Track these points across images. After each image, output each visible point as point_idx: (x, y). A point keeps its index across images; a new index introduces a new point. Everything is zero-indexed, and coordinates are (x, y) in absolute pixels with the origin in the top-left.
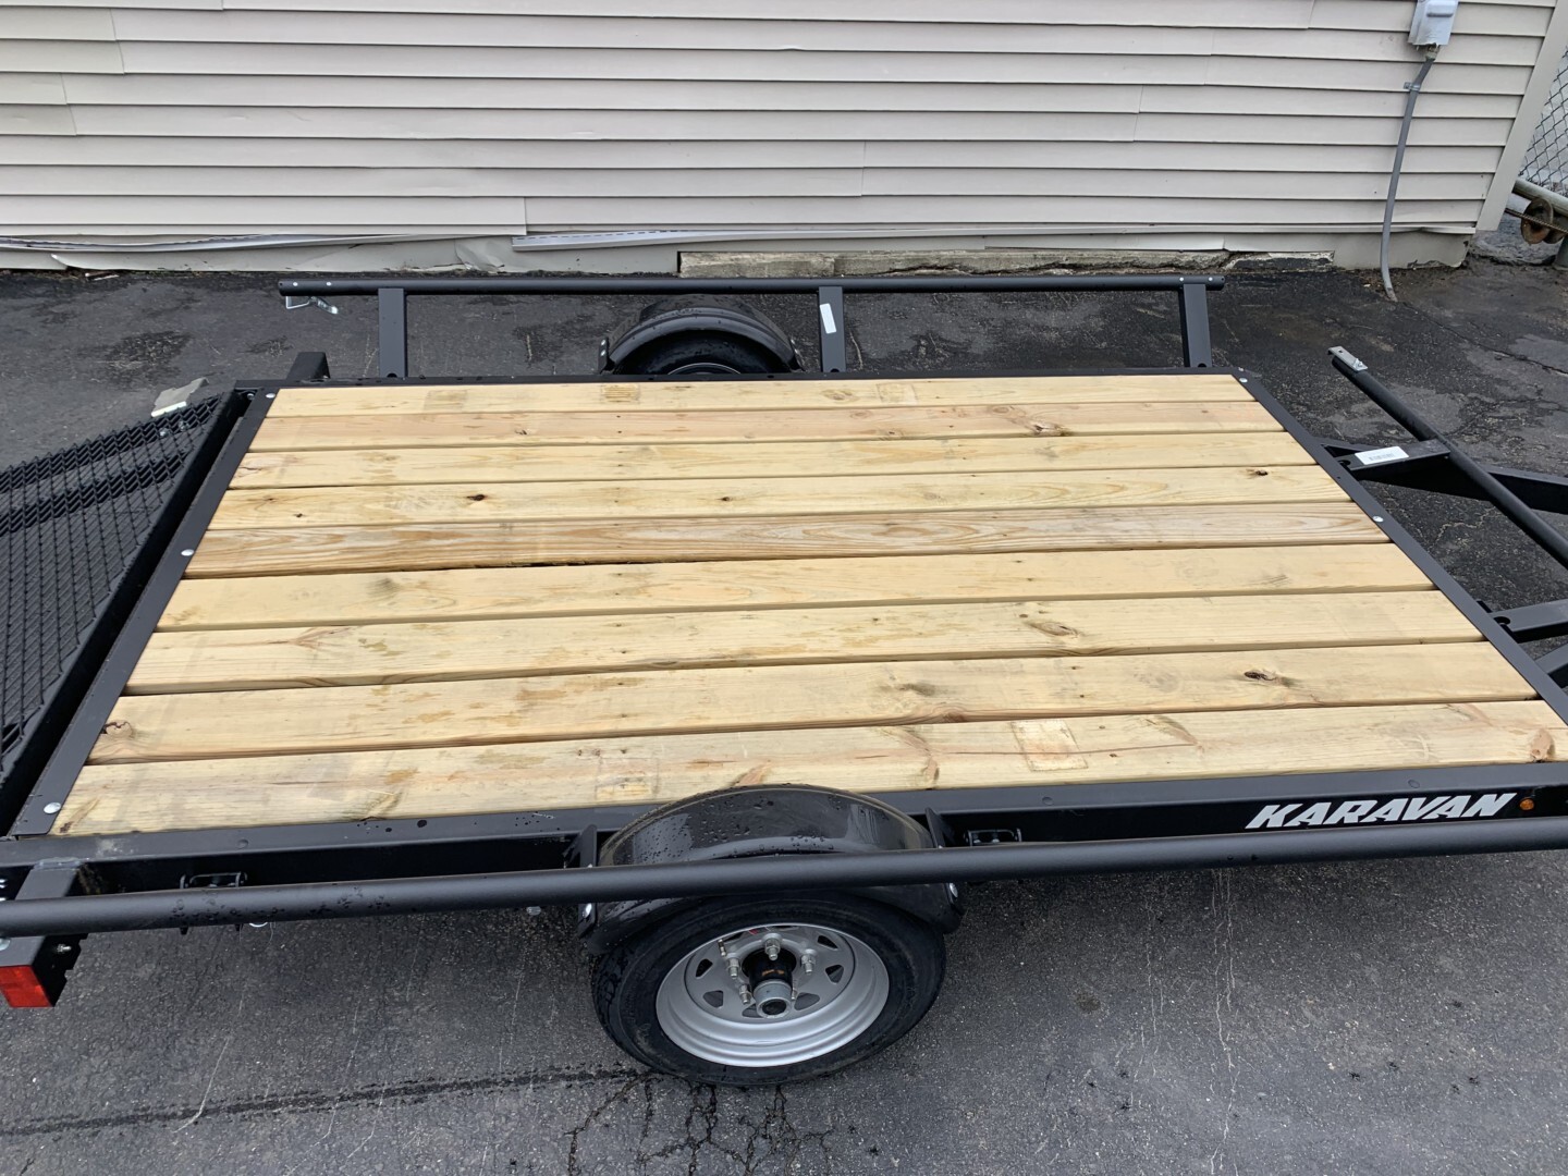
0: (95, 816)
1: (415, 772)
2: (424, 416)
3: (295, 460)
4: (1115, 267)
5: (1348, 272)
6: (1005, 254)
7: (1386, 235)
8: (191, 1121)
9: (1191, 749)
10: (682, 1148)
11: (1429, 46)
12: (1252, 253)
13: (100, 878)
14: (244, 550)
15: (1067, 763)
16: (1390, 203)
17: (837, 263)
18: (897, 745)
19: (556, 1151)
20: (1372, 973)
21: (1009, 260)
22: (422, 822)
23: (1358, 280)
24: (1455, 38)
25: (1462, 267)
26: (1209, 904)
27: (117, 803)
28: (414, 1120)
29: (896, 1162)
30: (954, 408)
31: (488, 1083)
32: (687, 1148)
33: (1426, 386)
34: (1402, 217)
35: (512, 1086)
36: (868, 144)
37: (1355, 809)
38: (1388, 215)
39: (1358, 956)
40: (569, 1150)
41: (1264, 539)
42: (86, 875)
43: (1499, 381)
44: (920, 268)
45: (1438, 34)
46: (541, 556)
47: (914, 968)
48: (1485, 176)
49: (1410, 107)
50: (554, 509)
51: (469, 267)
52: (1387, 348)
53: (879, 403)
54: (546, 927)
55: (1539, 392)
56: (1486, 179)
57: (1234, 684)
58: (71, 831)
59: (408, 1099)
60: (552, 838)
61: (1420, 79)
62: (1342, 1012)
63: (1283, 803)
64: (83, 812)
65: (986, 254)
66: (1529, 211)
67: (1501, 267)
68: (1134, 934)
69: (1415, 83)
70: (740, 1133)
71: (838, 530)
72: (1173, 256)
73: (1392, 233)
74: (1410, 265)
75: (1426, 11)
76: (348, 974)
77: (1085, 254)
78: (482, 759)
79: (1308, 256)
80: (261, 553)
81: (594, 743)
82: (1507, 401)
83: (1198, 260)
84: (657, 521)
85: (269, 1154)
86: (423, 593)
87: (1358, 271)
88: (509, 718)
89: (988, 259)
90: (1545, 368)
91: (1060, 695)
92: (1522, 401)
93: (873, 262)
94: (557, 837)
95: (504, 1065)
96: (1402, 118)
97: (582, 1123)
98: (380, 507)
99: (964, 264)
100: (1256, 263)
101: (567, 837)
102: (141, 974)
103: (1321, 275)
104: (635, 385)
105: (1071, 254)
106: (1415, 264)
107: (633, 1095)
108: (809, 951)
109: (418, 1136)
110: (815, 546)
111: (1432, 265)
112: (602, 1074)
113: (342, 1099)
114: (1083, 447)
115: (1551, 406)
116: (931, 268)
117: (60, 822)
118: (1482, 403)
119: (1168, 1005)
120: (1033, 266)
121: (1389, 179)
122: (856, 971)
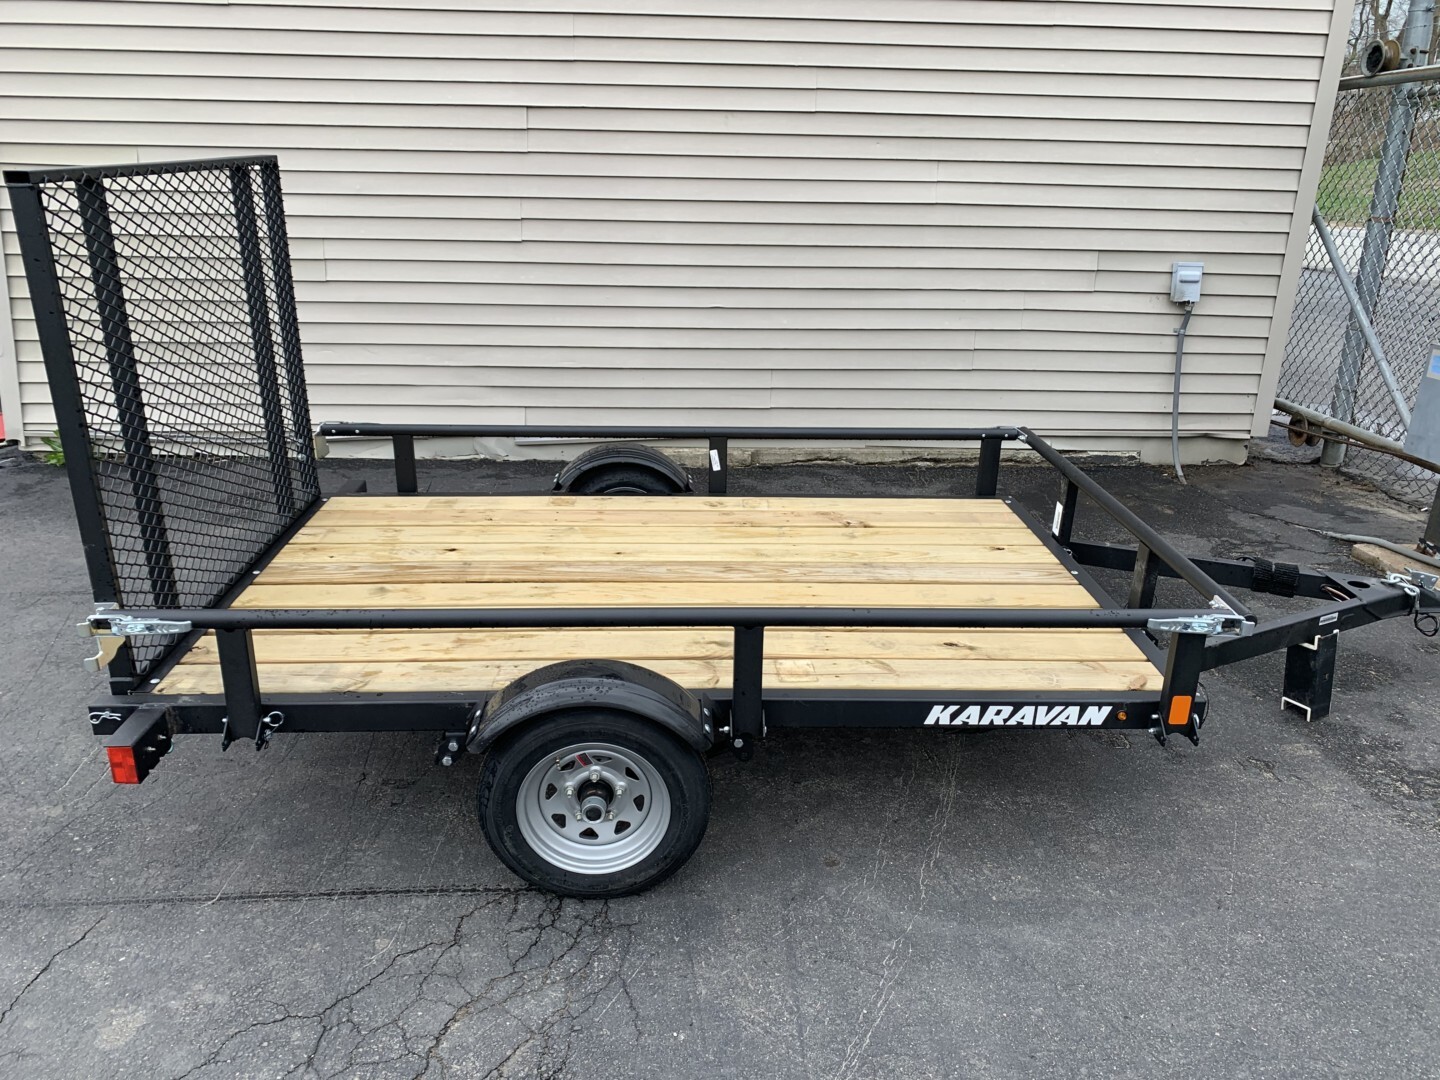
0: (179, 686)
1: (381, 672)
2: (425, 511)
3: (334, 531)
4: (967, 461)
5: (1153, 467)
6: (880, 451)
7: (1175, 439)
8: (210, 903)
9: (891, 675)
10: (533, 929)
11: (1185, 302)
12: (1075, 451)
13: (178, 718)
14: (292, 572)
15: (805, 679)
16: (1175, 414)
17: (753, 455)
18: (696, 669)
19: (448, 927)
20: (1039, 853)
21: (883, 454)
22: (380, 694)
23: (1159, 473)
24: (1204, 298)
25: (1245, 464)
26: (933, 814)
27: (194, 681)
28: (356, 907)
29: (677, 939)
30: (792, 513)
31: (409, 891)
32: (537, 929)
33: (1191, 533)
34: (1187, 425)
35: (425, 893)
36: (774, 372)
37: (998, 713)
38: (1175, 423)
39: (1032, 843)
40: (456, 925)
41: (987, 581)
42: (170, 715)
43: (1249, 531)
44: (816, 460)
45: (1192, 294)
46: (486, 577)
47: (685, 787)
48: (1251, 397)
49: (1180, 345)
50: (501, 556)
51: (482, 456)
52: (1169, 512)
53: (742, 509)
54: (464, 815)
55: (1277, 538)
56: (1252, 398)
57: (934, 648)
58: (164, 692)
59: (354, 897)
60: (459, 704)
61: (1184, 325)
62: (1011, 871)
63: (947, 705)
64: (172, 685)
65: (866, 451)
66: (1292, 423)
67: (1278, 465)
68: (874, 828)
69: (1181, 328)
70: (574, 923)
71: (691, 570)
72: (1011, 453)
73: (1180, 438)
74: (1203, 462)
75: (1178, 279)
76: (325, 834)
77: (942, 451)
78: (424, 668)
79: (1119, 454)
80: (304, 574)
81: (497, 663)
82: (1251, 543)
83: (1032, 456)
84: (568, 564)
85: (258, 920)
86: (404, 594)
87: (1161, 466)
88: (447, 651)
89: (868, 454)
90: (1287, 523)
91: (812, 649)
92: (1263, 543)
93: (780, 455)
94: (464, 704)
95: (422, 882)
96: (1175, 353)
97: (468, 913)
98: (386, 554)
99: (849, 457)
100: (1078, 459)
101: (470, 704)
102: (189, 829)
103: (1131, 468)
104: (574, 497)
105: (931, 451)
106: (1207, 461)
107: (505, 901)
108: (622, 783)
109: (358, 915)
110: (673, 576)
111: (1221, 463)
112: (487, 890)
113: (311, 895)
114: (877, 533)
115: (1283, 546)
116: (824, 460)
117: (159, 687)
118: (1231, 544)
119: (888, 865)
120: (901, 459)
121: (1171, 397)
122: (653, 805)
